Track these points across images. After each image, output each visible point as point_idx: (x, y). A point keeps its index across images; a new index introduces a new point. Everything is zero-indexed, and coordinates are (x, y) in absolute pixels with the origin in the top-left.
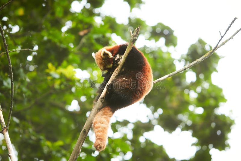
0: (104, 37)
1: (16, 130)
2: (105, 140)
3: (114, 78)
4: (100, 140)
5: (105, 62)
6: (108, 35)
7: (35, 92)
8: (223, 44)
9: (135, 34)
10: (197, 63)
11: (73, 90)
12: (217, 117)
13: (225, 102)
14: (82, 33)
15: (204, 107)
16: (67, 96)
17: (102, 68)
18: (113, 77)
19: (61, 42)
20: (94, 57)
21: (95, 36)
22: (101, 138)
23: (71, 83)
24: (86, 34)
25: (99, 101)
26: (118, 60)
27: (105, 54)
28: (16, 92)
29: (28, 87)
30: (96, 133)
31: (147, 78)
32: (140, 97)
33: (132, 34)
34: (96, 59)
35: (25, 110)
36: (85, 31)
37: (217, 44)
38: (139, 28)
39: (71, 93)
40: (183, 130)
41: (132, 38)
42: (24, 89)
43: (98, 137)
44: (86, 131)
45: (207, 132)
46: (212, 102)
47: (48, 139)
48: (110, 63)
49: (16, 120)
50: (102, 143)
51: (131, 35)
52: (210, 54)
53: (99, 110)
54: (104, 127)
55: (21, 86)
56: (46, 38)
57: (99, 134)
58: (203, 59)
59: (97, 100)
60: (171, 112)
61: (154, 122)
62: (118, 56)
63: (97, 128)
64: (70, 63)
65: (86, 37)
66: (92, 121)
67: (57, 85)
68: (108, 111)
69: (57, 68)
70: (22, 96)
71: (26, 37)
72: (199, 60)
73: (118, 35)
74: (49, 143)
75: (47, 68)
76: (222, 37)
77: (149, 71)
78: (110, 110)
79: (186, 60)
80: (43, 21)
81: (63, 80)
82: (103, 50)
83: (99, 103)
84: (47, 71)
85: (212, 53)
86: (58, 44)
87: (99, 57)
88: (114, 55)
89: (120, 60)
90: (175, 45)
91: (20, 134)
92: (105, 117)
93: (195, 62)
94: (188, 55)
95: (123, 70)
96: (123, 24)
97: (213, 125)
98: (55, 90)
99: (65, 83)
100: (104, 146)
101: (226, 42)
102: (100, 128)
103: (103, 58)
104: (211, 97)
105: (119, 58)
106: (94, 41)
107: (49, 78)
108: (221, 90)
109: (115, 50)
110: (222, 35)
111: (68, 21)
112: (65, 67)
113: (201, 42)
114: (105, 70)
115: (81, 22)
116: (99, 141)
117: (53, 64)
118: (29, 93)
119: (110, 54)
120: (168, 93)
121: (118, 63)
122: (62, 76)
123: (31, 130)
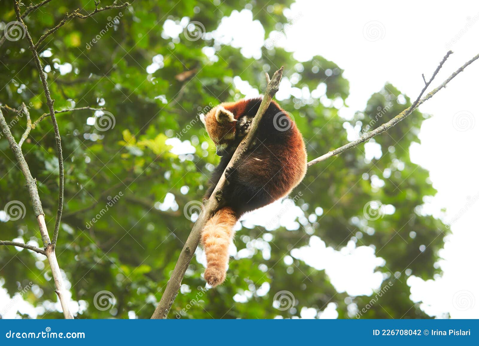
0: (220, 82)
1: (69, 246)
2: (223, 267)
3: (238, 158)
4: (214, 267)
5: (222, 129)
6: (227, 79)
7: (100, 181)
8: (430, 96)
9: (275, 80)
10: (383, 130)
11: (167, 175)
12: (419, 221)
13: (433, 195)
14: (181, 77)
15: (396, 205)
16: (157, 187)
17: (217, 140)
18: (236, 156)
19: (145, 93)
20: (204, 122)
21: (205, 82)
22: (217, 262)
23: (163, 165)
24: (188, 79)
25: (212, 198)
26: (245, 125)
27: (222, 115)
28: (67, 181)
29: (88, 173)
30: (207, 254)
31: (296, 157)
32: (284, 192)
33: (269, 81)
34: (207, 125)
35: (83, 212)
36: (188, 74)
37: (418, 96)
38: (282, 70)
39: (164, 181)
40: (358, 244)
41: (269, 88)
42: (82, 176)
43: (211, 262)
44: (189, 250)
45: (402, 246)
46: (410, 195)
47: (124, 261)
48: (231, 132)
49: (67, 228)
50: (218, 272)
51: (267, 82)
52: (407, 114)
53: (213, 213)
54: (222, 244)
55: (76, 171)
56: (118, 87)
57: (213, 255)
58: (395, 123)
59: (209, 196)
60: (339, 213)
61: (309, 230)
62: (245, 119)
63: (209, 246)
64: (161, 129)
65: (189, 83)
66: (200, 233)
67: (138, 168)
68: (228, 216)
69: (137, 139)
70: (78, 188)
71: (85, 85)
72: (388, 125)
73: (243, 79)
74: (124, 269)
75: (122, 139)
76: (427, 85)
77: (299, 146)
78: (232, 214)
79: (365, 123)
80: (114, 56)
81: (149, 159)
82: (219, 108)
83: (212, 202)
84: (122, 143)
85: (409, 112)
86: (140, 96)
87: (211, 120)
88: (237, 117)
89: (248, 126)
90: (345, 95)
91: (76, 253)
92: (224, 226)
93: (381, 128)
94: (367, 113)
95: (254, 143)
96: (253, 59)
97: (413, 235)
98: (135, 176)
99: (152, 164)
100: (221, 278)
101: (434, 92)
102: (215, 246)
103: (219, 124)
104: (409, 186)
105: (247, 122)
106: (202, 91)
107: (125, 156)
108: (426, 173)
109: (239, 109)
110: (427, 81)
111: (156, 55)
112: (153, 137)
113: (389, 89)
114: (222, 143)
115: (180, 57)
116: (213, 269)
117: (132, 132)
118: (90, 182)
119: (231, 115)
120: (333, 179)
121: (246, 131)
122: (147, 152)
123: (93, 246)
